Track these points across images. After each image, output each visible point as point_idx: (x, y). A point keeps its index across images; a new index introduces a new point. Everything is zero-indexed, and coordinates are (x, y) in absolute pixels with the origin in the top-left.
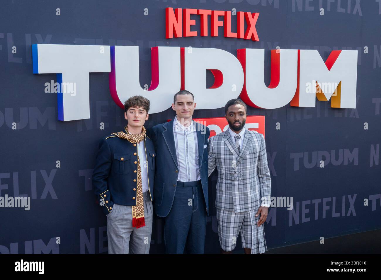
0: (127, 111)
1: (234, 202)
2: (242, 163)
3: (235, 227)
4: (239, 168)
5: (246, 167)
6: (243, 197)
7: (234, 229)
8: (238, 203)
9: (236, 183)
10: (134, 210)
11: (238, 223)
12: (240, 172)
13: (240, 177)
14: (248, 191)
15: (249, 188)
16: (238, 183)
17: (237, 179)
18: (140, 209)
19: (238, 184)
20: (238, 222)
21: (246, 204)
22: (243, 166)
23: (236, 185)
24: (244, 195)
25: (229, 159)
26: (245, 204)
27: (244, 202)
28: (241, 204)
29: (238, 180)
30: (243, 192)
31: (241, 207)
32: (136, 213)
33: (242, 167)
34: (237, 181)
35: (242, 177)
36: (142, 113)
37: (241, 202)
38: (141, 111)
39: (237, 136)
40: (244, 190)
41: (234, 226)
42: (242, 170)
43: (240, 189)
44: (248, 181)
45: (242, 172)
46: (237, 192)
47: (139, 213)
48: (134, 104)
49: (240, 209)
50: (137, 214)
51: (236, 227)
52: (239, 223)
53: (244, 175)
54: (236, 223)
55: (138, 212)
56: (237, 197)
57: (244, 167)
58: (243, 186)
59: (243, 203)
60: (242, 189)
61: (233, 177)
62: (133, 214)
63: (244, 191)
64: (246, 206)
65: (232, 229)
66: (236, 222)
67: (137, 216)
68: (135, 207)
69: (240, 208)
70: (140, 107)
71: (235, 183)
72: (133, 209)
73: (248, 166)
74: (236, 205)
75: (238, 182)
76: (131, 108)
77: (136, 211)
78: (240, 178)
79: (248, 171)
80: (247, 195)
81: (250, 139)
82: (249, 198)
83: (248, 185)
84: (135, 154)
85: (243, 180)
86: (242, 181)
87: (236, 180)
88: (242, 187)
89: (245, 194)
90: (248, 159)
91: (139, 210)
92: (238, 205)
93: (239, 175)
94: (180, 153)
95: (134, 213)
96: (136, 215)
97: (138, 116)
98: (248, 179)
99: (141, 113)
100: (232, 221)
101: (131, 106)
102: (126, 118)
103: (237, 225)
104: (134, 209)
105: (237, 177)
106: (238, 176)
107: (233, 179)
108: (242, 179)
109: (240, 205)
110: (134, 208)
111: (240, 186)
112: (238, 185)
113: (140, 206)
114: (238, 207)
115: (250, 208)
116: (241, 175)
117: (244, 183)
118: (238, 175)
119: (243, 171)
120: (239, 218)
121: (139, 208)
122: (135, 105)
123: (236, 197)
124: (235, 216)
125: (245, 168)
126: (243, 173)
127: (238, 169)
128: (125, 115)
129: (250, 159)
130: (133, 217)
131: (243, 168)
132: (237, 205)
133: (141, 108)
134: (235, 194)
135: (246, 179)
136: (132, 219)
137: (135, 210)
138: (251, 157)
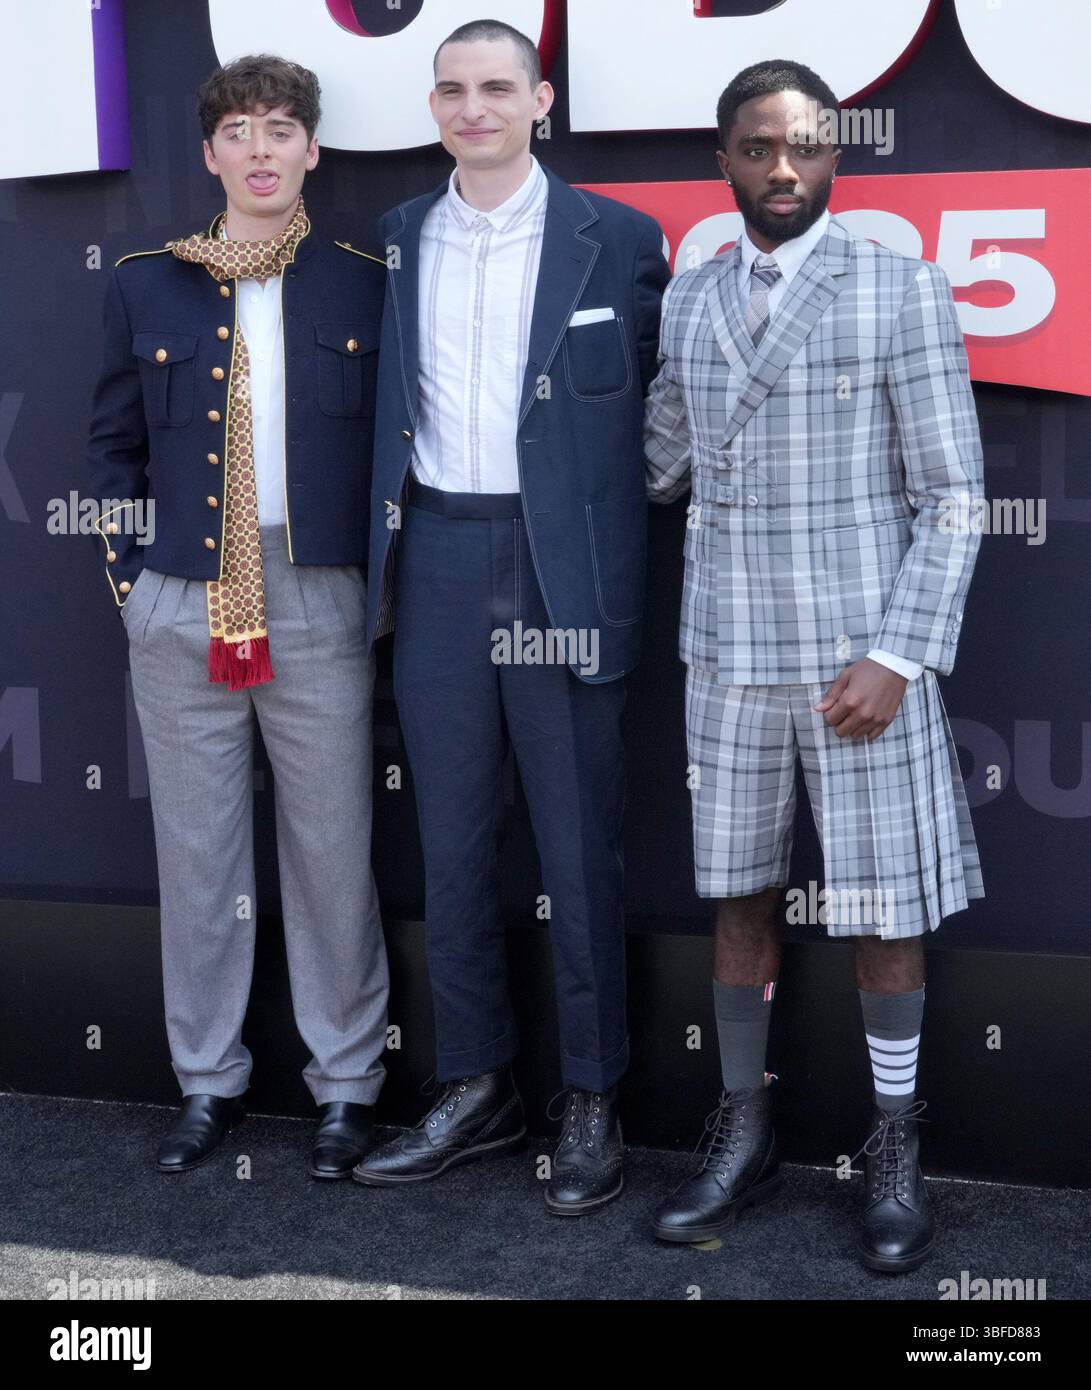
0: (213, 132)
1: (720, 626)
2: (762, 411)
3: (742, 772)
4: (750, 439)
5: (783, 437)
6: (769, 601)
7: (734, 780)
8: (741, 632)
9: (735, 520)
10: (215, 600)
11: (754, 748)
12: (755, 460)
13: (753, 491)
14: (796, 574)
15: (801, 559)
16: (744, 523)
17: (740, 502)
18: (242, 597)
19: (741, 530)
20: (756, 741)
21: (790, 643)
22: (768, 432)
23: (735, 533)
24: (775, 594)
25: (710, 389)
26: (779, 643)
27: (778, 630)
28: (761, 643)
29: (744, 507)
30: (766, 576)
31: (760, 656)
32: (223, 614)
33: (762, 438)
34: (740, 511)
35: (763, 491)
36: (288, 136)
37: (759, 627)
38: (281, 129)
39: (762, 263)
40: (771, 562)
41: (735, 761)
42: (762, 452)
43: (752, 559)
44: (798, 518)
45: (763, 464)
46: (739, 574)
47: (238, 617)
48: (244, 97)
49: (754, 670)
50: (227, 619)
51: (747, 772)
52: (762, 749)
53: (776, 483)
54: (743, 746)
55: (232, 612)
56: (740, 602)
57: (774, 438)
58: (770, 546)
59: (772, 636)
60: (765, 560)
61: (721, 488)
62: (211, 619)
63: (772, 570)
64: (789, 655)
65: (724, 778)
66: (743, 741)
67: (230, 631)
68: (221, 589)
69: (754, 661)
70: (270, 108)
71: (730, 519)
72: (210, 595)
73: (797, 436)
74: (732, 643)
75: (744, 516)
76: (228, 120)
77: (226, 607)
78: (752, 499)
79: (798, 463)
80: (791, 595)
81: (831, 284)
82: (801, 615)
83: (800, 542)
84: (223, 332)
85: (769, 507)
86: (764, 512)
87: (735, 505)
88: (764, 549)
89: (782, 590)
90: (798, 393)
91: (238, 604)
92: (745, 643)
93: (750, 481)
94: (441, 343)
95: (215, 613)
96: (224, 626)
97: (269, 153)
98: (799, 505)
99: (281, 135)
100: (727, 733)
101: (228, 110)
102: (213, 168)
103: (753, 759)
104: (213, 596)
105: (740, 490)
106: (744, 486)
107: (720, 499)
108: (764, 502)
109: (753, 643)
110: (215, 589)
111: (751, 539)
112: (745, 533)
113: (241, 585)
114: (742, 656)
115: (811, 668)
116: (759, 482)
117: (774, 528)
118: (744, 479)
119: (769, 457)
120: (758, 721)
121: (236, 593)
122: (248, 103)
123: (735, 601)
124: (741, 709)
125: (779, 444)
126: (769, 470)
127: (744, 443)
128: (208, 154)
129: (809, 393)
130: (215, 633)
131: (769, 444)
132: (740, 643)
133: (277, 115)
134: (729, 581)
135: (789, 505)
136: (208, 643)
137: (222, 601)
138: (816, 385)
